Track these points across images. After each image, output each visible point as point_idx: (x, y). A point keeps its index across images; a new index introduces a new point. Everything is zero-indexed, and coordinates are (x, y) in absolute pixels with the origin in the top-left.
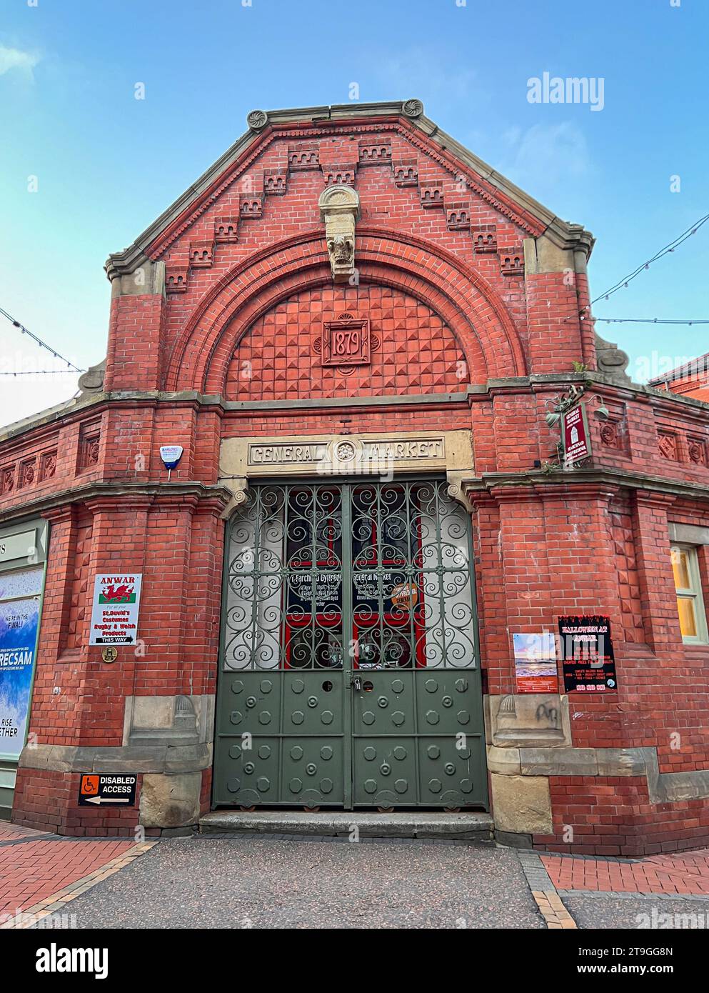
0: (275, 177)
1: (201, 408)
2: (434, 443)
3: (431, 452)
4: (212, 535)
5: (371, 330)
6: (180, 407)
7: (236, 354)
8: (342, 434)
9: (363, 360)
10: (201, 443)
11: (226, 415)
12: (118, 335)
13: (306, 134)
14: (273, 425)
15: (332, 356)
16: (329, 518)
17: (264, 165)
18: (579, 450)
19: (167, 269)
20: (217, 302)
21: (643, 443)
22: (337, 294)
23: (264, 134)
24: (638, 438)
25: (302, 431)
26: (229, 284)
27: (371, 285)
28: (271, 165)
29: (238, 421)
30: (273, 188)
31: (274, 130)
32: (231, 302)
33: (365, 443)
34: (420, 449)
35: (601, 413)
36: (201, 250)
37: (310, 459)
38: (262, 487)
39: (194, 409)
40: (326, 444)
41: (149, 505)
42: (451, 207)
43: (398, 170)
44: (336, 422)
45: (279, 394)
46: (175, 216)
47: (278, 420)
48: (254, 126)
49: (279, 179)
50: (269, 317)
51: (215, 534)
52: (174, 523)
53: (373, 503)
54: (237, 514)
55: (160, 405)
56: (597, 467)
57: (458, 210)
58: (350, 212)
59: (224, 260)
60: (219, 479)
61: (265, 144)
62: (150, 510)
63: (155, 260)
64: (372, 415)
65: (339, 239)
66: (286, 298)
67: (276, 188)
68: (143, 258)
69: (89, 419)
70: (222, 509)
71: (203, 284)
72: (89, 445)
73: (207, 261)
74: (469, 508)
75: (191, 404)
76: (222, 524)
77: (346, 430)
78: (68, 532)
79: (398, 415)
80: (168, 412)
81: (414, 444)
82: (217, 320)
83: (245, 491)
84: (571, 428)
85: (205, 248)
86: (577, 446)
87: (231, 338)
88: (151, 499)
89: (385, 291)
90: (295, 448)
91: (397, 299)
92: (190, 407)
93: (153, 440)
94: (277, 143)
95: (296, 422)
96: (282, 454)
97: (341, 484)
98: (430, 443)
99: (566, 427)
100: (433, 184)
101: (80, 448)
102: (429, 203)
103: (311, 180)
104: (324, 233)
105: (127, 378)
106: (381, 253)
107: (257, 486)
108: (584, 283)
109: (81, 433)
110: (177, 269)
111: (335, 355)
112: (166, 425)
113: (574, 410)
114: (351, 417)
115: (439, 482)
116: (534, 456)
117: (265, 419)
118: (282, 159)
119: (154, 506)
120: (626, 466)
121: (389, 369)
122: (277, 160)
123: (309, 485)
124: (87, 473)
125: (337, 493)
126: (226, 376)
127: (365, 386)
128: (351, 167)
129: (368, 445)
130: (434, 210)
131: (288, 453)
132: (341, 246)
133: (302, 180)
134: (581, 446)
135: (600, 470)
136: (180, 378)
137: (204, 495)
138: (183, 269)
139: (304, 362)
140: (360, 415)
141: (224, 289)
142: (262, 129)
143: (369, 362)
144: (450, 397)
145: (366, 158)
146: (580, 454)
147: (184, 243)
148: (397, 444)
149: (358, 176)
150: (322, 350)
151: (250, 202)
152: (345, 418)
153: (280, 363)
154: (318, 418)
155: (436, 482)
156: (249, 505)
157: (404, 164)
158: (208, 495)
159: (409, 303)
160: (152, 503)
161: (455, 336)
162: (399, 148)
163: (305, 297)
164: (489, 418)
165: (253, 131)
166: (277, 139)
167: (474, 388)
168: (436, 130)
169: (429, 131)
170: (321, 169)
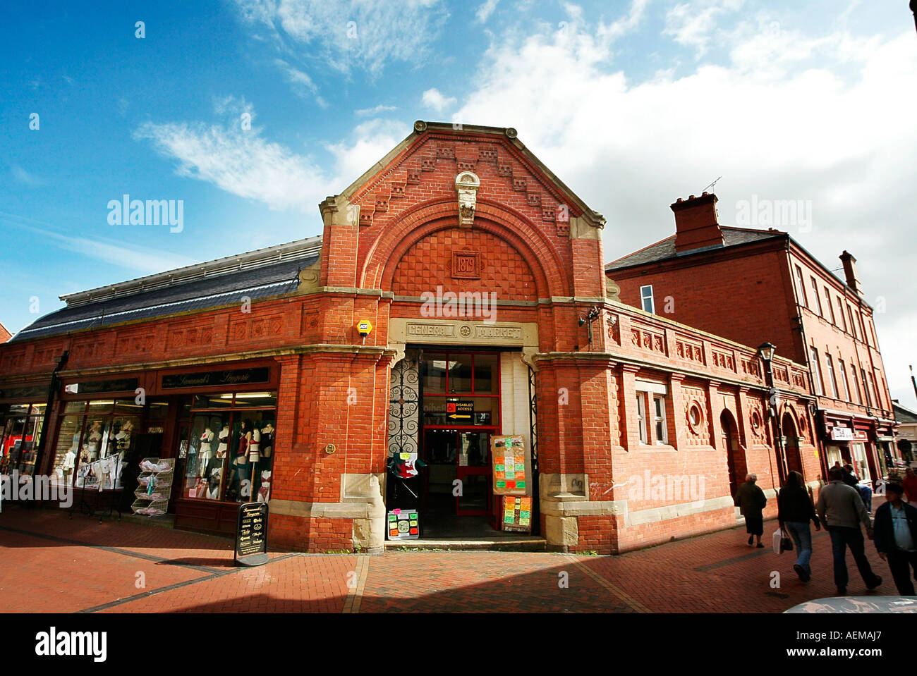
1: (381, 300)
2: (517, 330)
3: (515, 335)
5: (481, 258)
6: (370, 299)
7: (399, 266)
8: (463, 321)
9: (476, 276)
10: (381, 321)
11: (393, 303)
12: (330, 249)
13: (448, 138)
15: (458, 272)
17: (422, 153)
19: (361, 211)
20: (390, 233)
22: (460, 235)
23: (423, 135)
26: (398, 223)
27: (482, 232)
28: (427, 154)
29: (401, 308)
30: (427, 167)
31: (430, 133)
32: (399, 234)
33: (476, 327)
34: (508, 332)
36: (383, 201)
37: (444, 334)
38: (414, 350)
39: (378, 300)
40: (454, 326)
41: (352, 359)
42: (531, 193)
43: (501, 167)
48: (418, 130)
49: (431, 163)
50: (420, 245)
52: (366, 370)
55: (358, 297)
57: (535, 195)
58: (474, 189)
59: (396, 208)
60: (389, 343)
61: (423, 141)
62: (352, 363)
63: (355, 205)
65: (467, 204)
66: (430, 234)
68: (347, 203)
70: (392, 363)
71: (383, 221)
72: (308, 317)
73: (385, 208)
74: (534, 369)
75: (377, 297)
76: (390, 371)
77: (465, 318)
80: (362, 301)
81: (505, 329)
83: (404, 351)
85: (385, 200)
88: (354, 356)
89: (489, 236)
90: (435, 327)
91: (496, 241)
92: (376, 299)
94: (430, 141)
96: (428, 330)
98: (514, 329)
100: (521, 178)
101: (302, 317)
102: (517, 188)
103: (449, 165)
104: (457, 198)
105: (337, 278)
106: (490, 214)
109: (303, 309)
110: (367, 211)
112: (362, 309)
116: (574, 343)
118: (434, 151)
119: (355, 360)
121: (491, 283)
122: (430, 151)
124: (309, 336)
128: (474, 162)
130: (520, 193)
131: (431, 330)
132: (468, 208)
133: (444, 165)
136: (367, 280)
137: (384, 354)
138: (371, 211)
141: (395, 226)
142: (422, 132)
143: (479, 277)
144: (526, 303)
145: (482, 156)
147: (372, 196)
148: (495, 329)
149: (478, 167)
150: (452, 268)
157: (504, 164)
159: (502, 244)
160: (354, 358)
161: (529, 267)
162: (502, 156)
163: (442, 234)
164: (550, 319)
165: (416, 132)
166: (430, 138)
167: (542, 300)
168: (524, 148)
169: (521, 148)
170: (455, 160)
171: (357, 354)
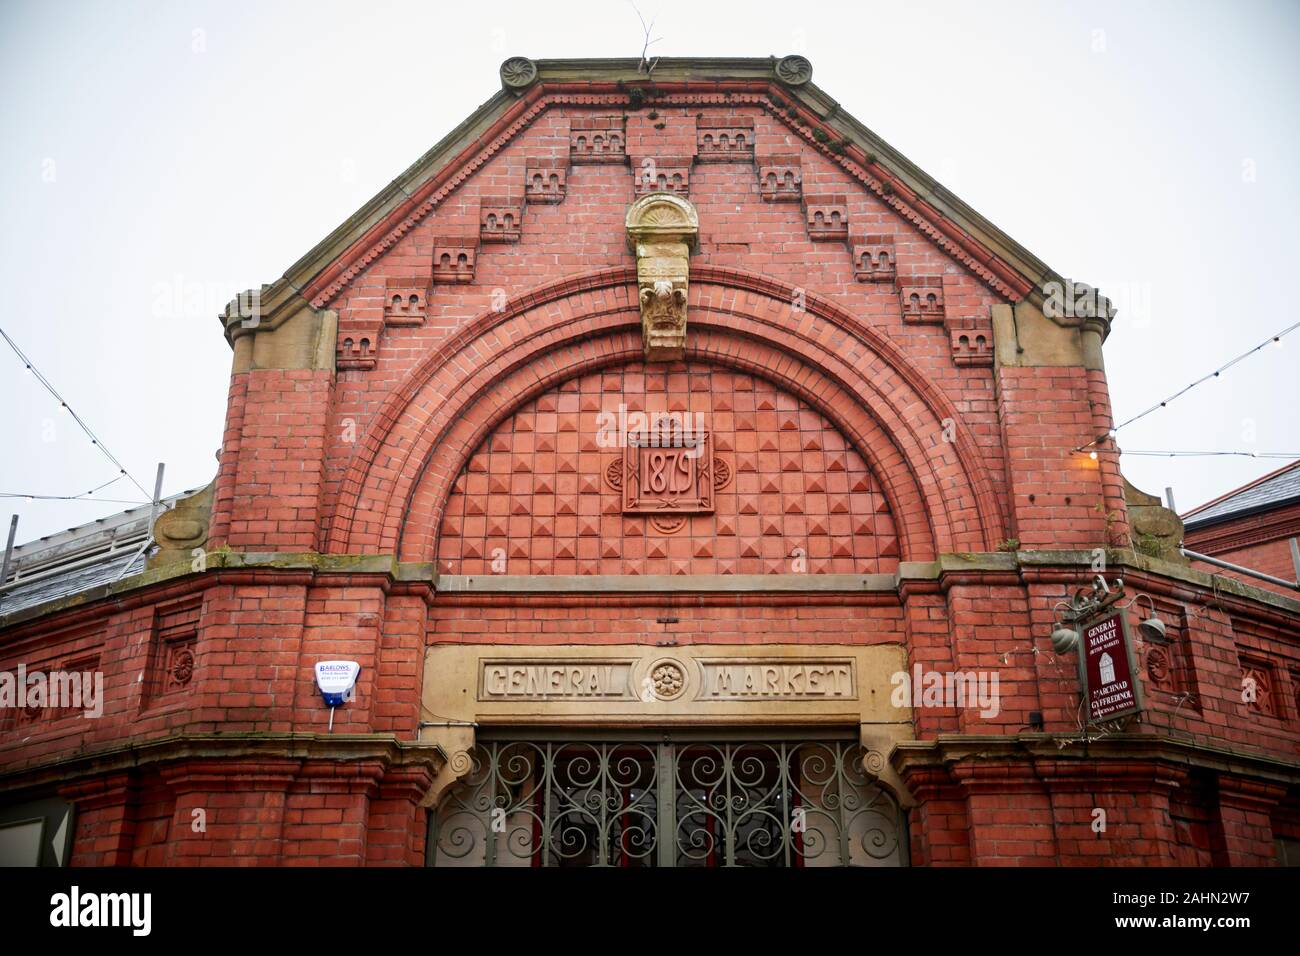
0: (545, 173)
1: (394, 588)
2: (837, 669)
3: (827, 687)
4: (407, 840)
5: (716, 450)
6: (359, 586)
7: (460, 484)
8: (660, 645)
9: (701, 505)
10: (390, 656)
11: (436, 600)
12: (244, 442)
13: (602, 102)
14: (528, 623)
15: (642, 494)
16: (632, 810)
17: (526, 150)
18: (1118, 697)
19: (341, 324)
20: (430, 388)
21: (1218, 682)
22: (651, 383)
23: (528, 99)
24: (1210, 673)
25: (585, 637)
26: (454, 356)
27: (714, 368)
28: (541, 151)
29: (462, 613)
30: (541, 190)
31: (546, 92)
32: (457, 389)
33: (704, 664)
34: (809, 679)
35: (1151, 627)
36: (405, 293)
37: (598, 691)
38: (501, 744)
39: (383, 589)
40: (630, 664)
41: (290, 778)
42: (862, 241)
43: (767, 173)
44: (649, 621)
45: (542, 564)
46: (361, 230)
47: (541, 614)
48: (512, 83)
49: (553, 176)
50: (526, 419)
51: (411, 839)
52: (335, 815)
53: (718, 783)
54: (450, 796)
55: (320, 580)
56: (1147, 730)
57: (875, 247)
58: (682, 241)
59: (447, 312)
60: (423, 726)
61: (529, 115)
62: (290, 790)
63: (321, 308)
64: (717, 610)
65: (663, 287)
66: (557, 385)
67: (546, 191)
68: (298, 303)
69: (175, 601)
70: (425, 788)
71: (407, 354)
72: (169, 652)
73: (415, 313)
74: (905, 798)
75: (379, 580)
76: (423, 817)
77: (668, 639)
78: (117, 828)
79: (767, 613)
80: (335, 594)
81: (798, 669)
82: (429, 422)
83: (470, 752)
84: (1098, 656)
85: (414, 291)
86: (1112, 689)
87: (452, 455)
88: (295, 767)
89: (740, 380)
90: (570, 669)
91: (763, 395)
92: (374, 585)
93: (302, 650)
94: (550, 114)
95: (574, 620)
96: (544, 680)
97: (655, 744)
98: (829, 668)
99: (1088, 652)
100: (830, 200)
101: (152, 656)
102: (820, 230)
103: (608, 181)
104: (635, 273)
105: (255, 526)
106: (736, 314)
107: (491, 742)
108: (1099, 388)
109: (156, 630)
110: (358, 325)
111: (646, 493)
112: (329, 619)
113: (1106, 621)
114: (677, 613)
115: (844, 744)
116: (1030, 704)
117: (513, 611)
118: (559, 142)
119: (299, 780)
120: (1194, 726)
121: (750, 524)
122: (551, 143)
123: (593, 743)
124: (165, 709)
125: (648, 760)
126: (441, 525)
127: (703, 555)
128: (682, 163)
129: (711, 669)
130: (830, 246)
131: (556, 679)
132: (665, 299)
133: (591, 179)
134: (1122, 691)
135: (1152, 737)
136: (354, 528)
137: (398, 761)
138: (370, 325)
139: (589, 505)
140: (696, 609)
141: (444, 364)
142: (525, 89)
143: (712, 509)
144: (865, 582)
145: (708, 148)
146: (1122, 706)
147: (376, 279)
148: (766, 669)
149: (694, 179)
150: (624, 484)
151: (500, 214)
152: (665, 614)
153: (544, 505)
154: (614, 612)
155: (838, 745)
156: (475, 781)
157: (777, 164)
158: (406, 761)
159: (784, 404)
160: (297, 775)
161: (871, 468)
162: (768, 136)
163: (593, 385)
164: (942, 628)
165: (509, 92)
166: (550, 106)
167: (911, 569)
168: (835, 109)
169: (822, 111)
170: (628, 162)
171: (304, 760)
